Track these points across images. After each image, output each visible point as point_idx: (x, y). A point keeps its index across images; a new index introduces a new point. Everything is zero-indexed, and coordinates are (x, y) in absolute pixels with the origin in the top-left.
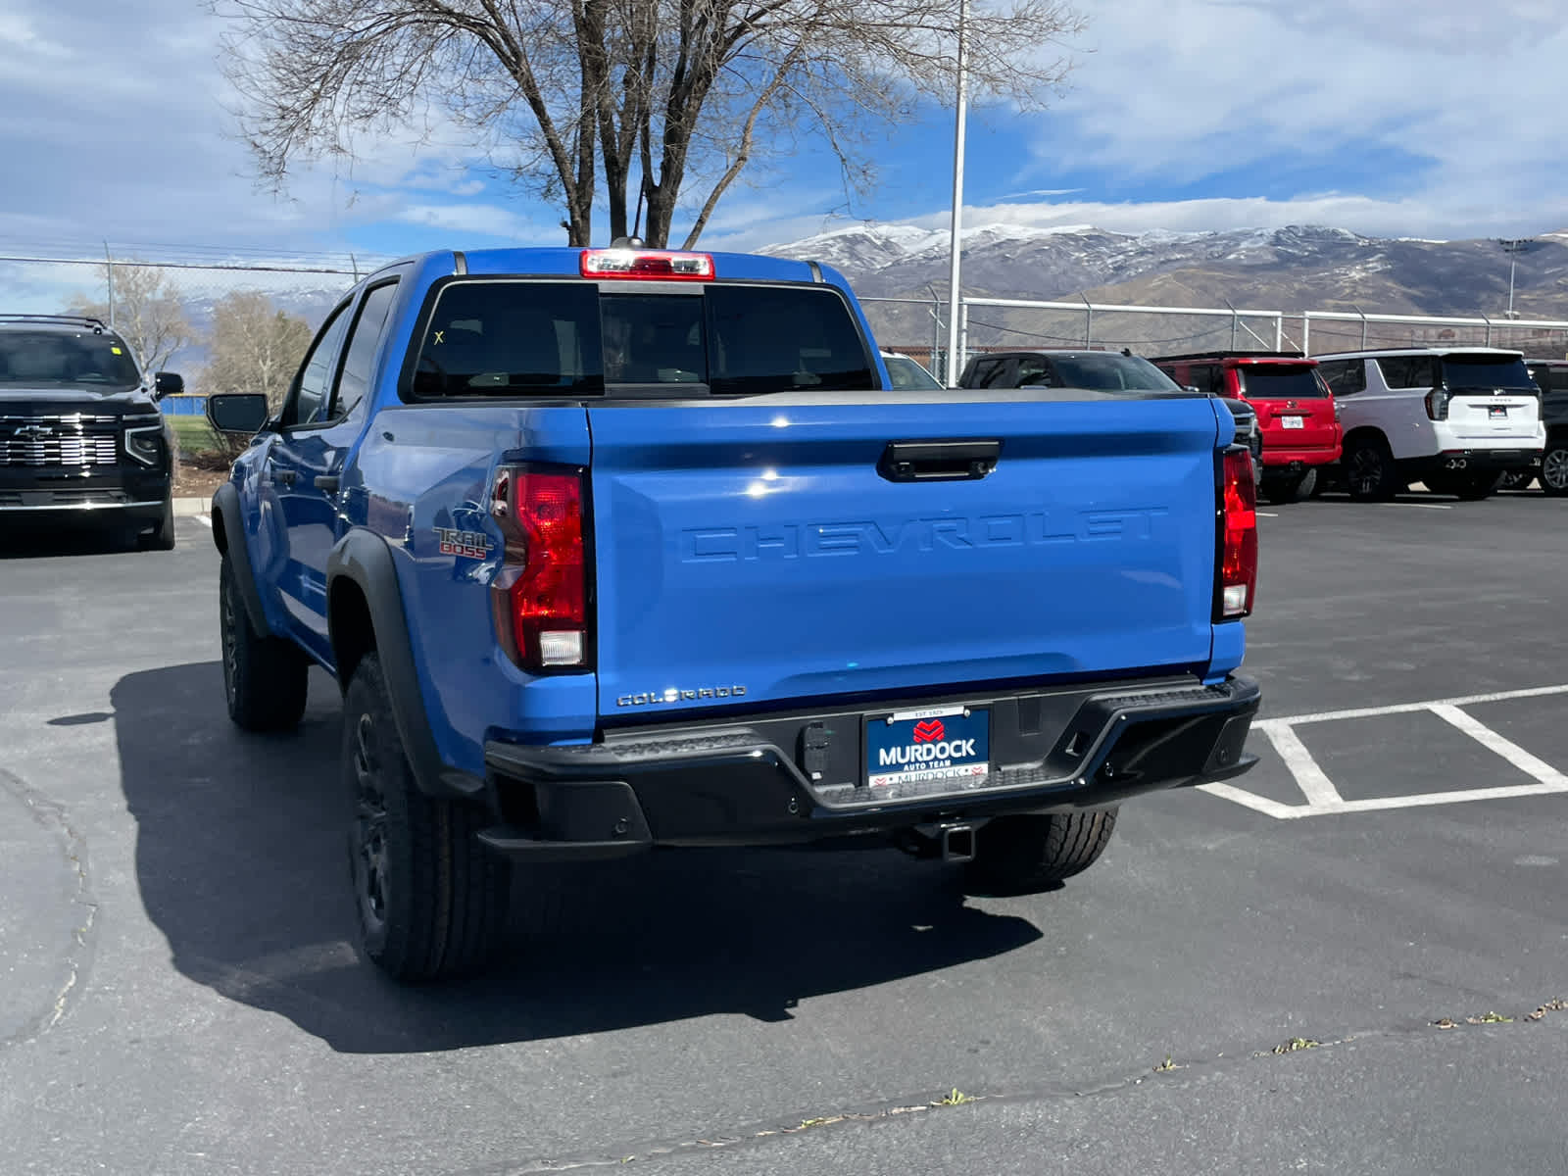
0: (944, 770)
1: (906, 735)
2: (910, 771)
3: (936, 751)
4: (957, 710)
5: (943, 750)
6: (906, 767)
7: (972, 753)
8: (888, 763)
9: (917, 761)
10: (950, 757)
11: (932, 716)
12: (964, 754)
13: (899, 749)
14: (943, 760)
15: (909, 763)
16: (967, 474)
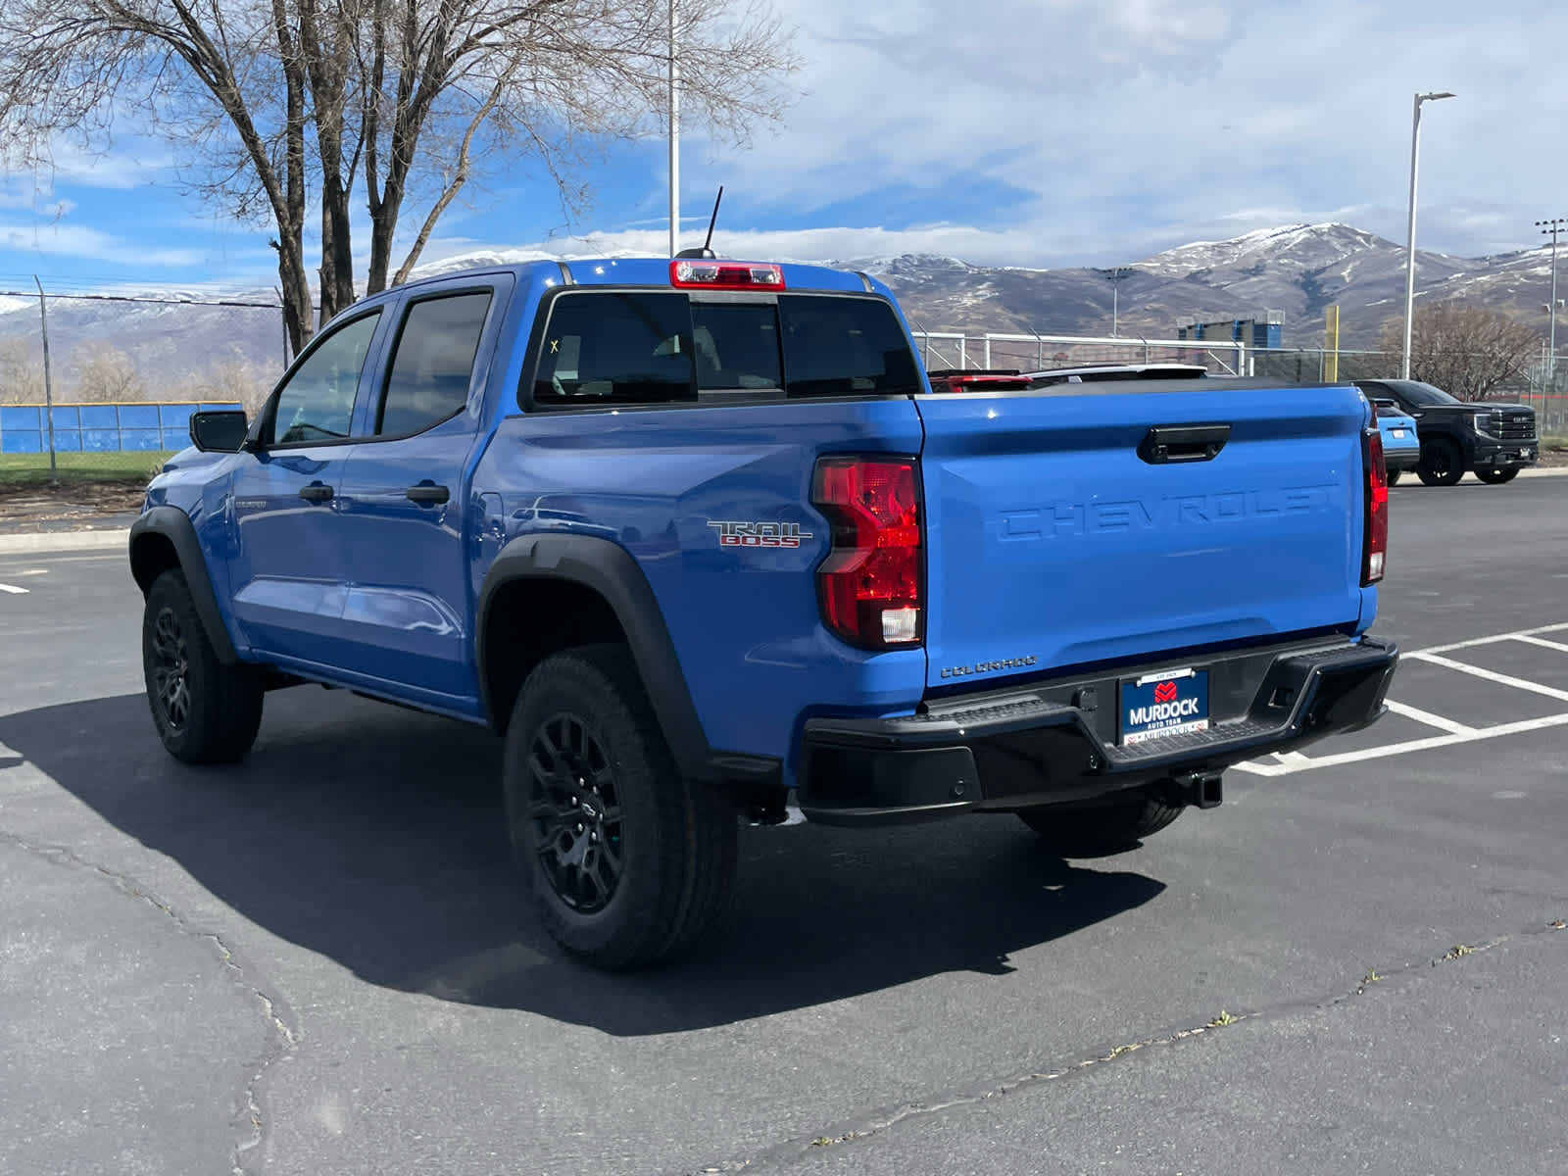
0: (1177, 727)
1: (1148, 696)
2: (1153, 729)
4: (1186, 672)
5: (1175, 709)
6: (1149, 726)
7: (1196, 711)
8: (1136, 722)
9: (1157, 720)
10: (1181, 716)
11: (1169, 678)
13: (1144, 709)
14: (1176, 718)
15: (1152, 722)
16: (1204, 455)
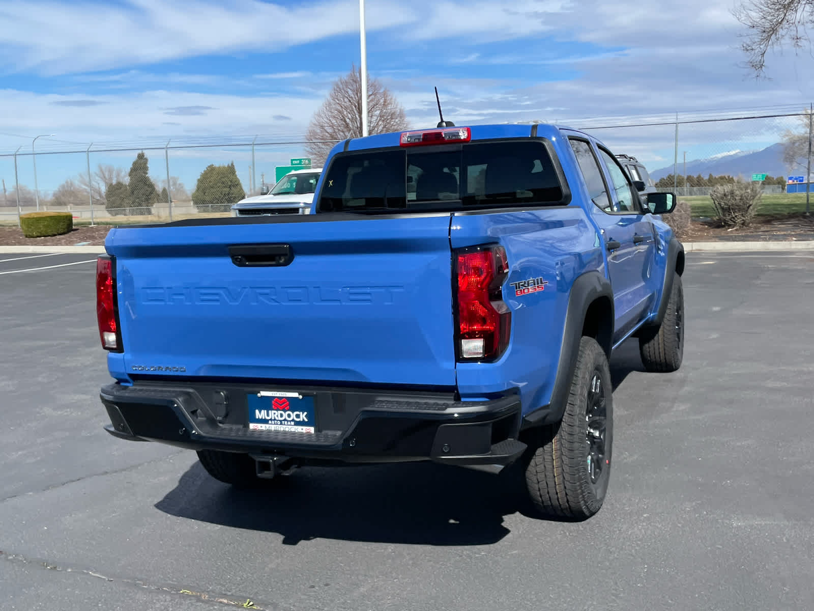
0: (290, 427)
1: (267, 404)
2: (272, 424)
3: (285, 415)
4: (295, 395)
5: (289, 416)
6: (270, 422)
7: (306, 420)
8: (260, 418)
9: (275, 420)
10: (293, 420)
11: (283, 396)
12: (302, 420)
13: (266, 411)
14: (290, 421)
15: (271, 420)
